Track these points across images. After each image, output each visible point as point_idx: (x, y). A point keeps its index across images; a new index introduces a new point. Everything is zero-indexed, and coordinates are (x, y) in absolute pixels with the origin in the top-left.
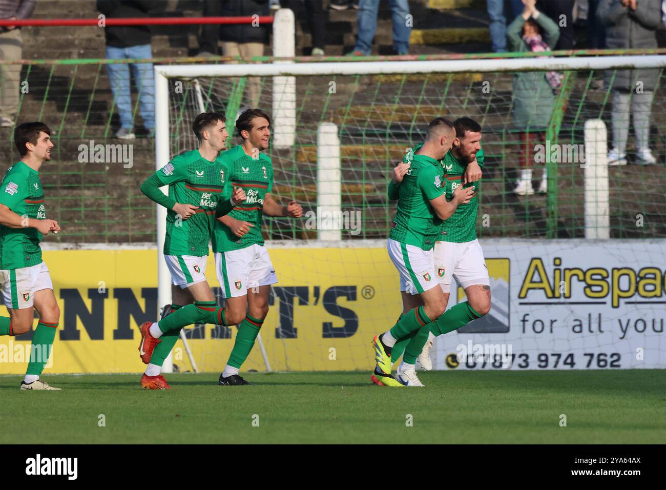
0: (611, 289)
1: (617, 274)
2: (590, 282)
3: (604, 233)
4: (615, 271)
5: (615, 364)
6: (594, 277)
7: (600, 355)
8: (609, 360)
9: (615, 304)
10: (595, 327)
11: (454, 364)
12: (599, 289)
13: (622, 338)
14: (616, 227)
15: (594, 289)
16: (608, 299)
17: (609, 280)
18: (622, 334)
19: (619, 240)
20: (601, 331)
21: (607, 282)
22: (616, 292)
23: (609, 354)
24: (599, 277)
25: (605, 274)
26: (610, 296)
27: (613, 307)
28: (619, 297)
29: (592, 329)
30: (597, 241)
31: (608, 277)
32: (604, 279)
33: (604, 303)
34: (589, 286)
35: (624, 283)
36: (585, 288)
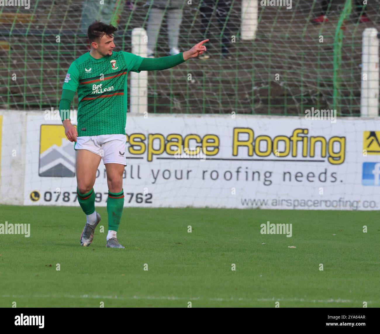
0: (147, 148)
1: (151, 138)
2: (133, 143)
3: (144, 108)
4: (151, 136)
5: (149, 201)
6: (136, 140)
7: (137, 195)
8: (144, 198)
9: (150, 159)
10: (135, 174)
11: (36, 198)
12: (138, 148)
13: (153, 183)
14: (152, 105)
15: (135, 148)
16: (145, 156)
17: (146, 142)
18: (153, 180)
19: (154, 114)
20: (139, 178)
21: (144, 143)
22: (151, 150)
23: (144, 194)
24: (139, 140)
25: (143, 138)
26: (146, 152)
27: (148, 161)
28: (153, 154)
29: (133, 176)
30: (139, 114)
31: (145, 140)
32: (142, 141)
33: (142, 158)
34: (132, 146)
35: (156, 144)
36: (129, 147)
